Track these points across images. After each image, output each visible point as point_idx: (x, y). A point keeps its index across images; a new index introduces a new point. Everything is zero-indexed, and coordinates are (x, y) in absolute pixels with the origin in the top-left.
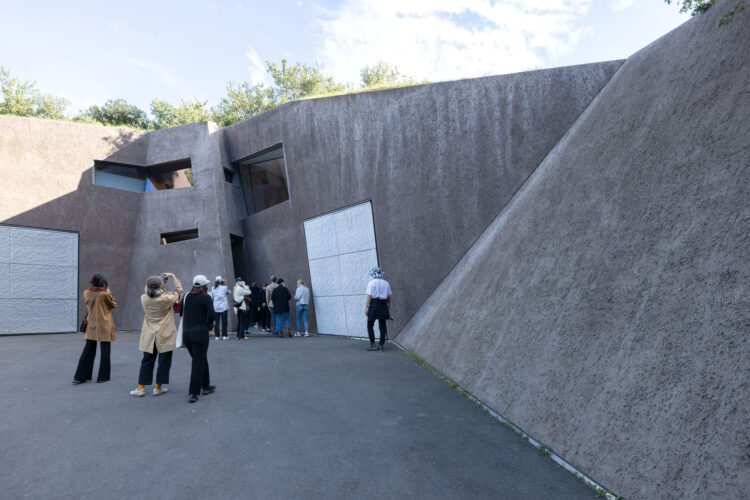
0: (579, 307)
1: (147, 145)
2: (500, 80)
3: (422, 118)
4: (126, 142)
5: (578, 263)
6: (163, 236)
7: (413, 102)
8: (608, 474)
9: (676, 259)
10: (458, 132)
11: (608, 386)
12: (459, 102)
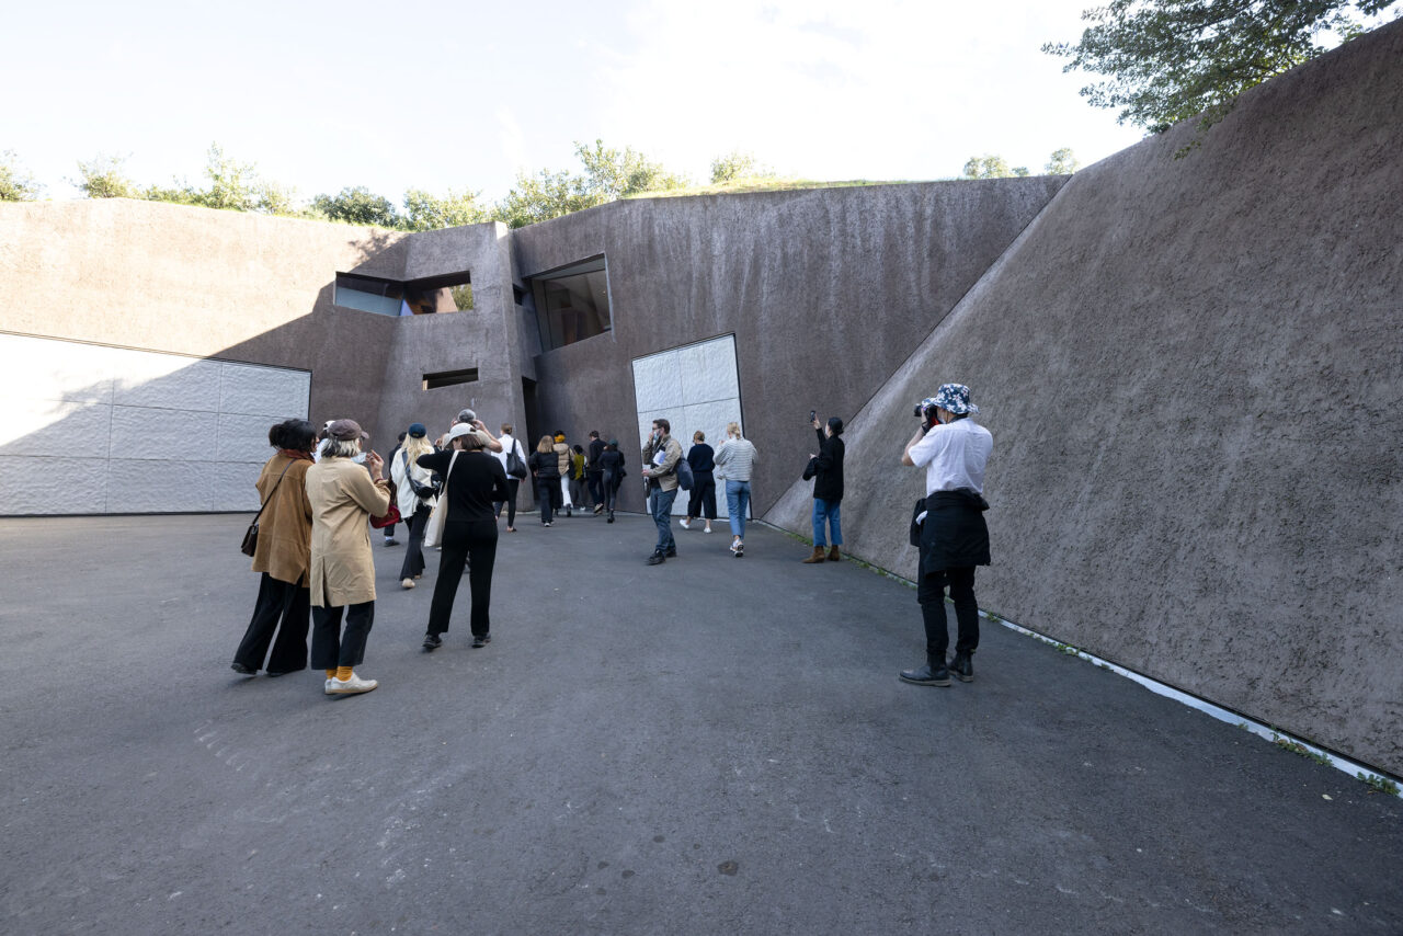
0: (1027, 461)
1: (407, 252)
2: (915, 189)
3: (809, 231)
4: (379, 248)
5: (1023, 412)
6: (426, 377)
7: (798, 210)
8: (1068, 629)
9: (1135, 407)
10: (859, 250)
11: (1064, 542)
12: (861, 213)
